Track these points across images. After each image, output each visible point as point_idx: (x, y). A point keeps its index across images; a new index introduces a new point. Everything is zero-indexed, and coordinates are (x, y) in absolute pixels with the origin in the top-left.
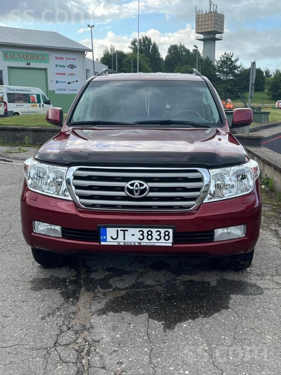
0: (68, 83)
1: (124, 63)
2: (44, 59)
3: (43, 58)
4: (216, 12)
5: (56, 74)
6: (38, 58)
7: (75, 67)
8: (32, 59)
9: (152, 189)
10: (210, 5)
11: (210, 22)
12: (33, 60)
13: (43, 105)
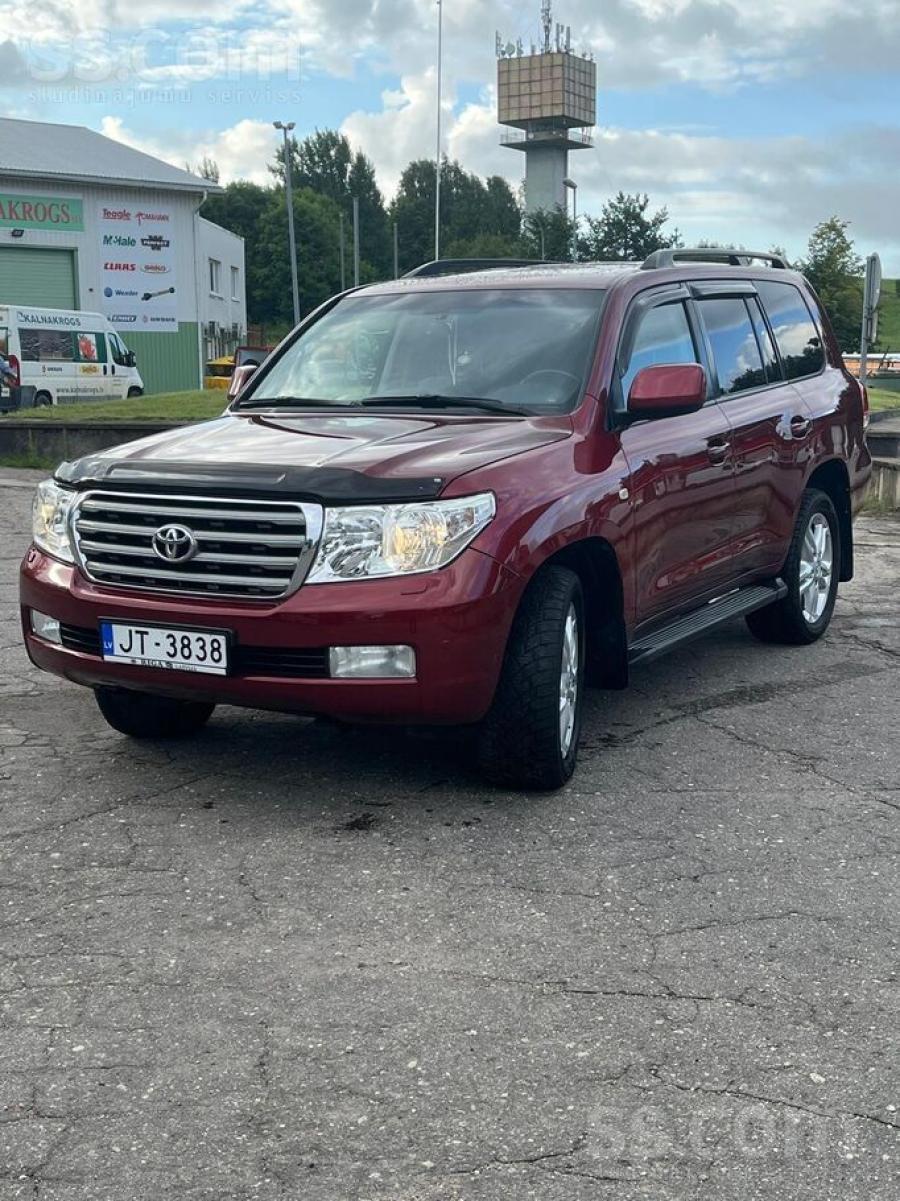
0: (142, 296)
1: (262, 225)
2: (67, 219)
3: (64, 212)
4: (566, 53)
5: (106, 268)
6: (47, 213)
7: (168, 245)
8: (30, 216)
9: (204, 546)
10: (547, 29)
11: (547, 86)
12: (32, 219)
13: (113, 367)
